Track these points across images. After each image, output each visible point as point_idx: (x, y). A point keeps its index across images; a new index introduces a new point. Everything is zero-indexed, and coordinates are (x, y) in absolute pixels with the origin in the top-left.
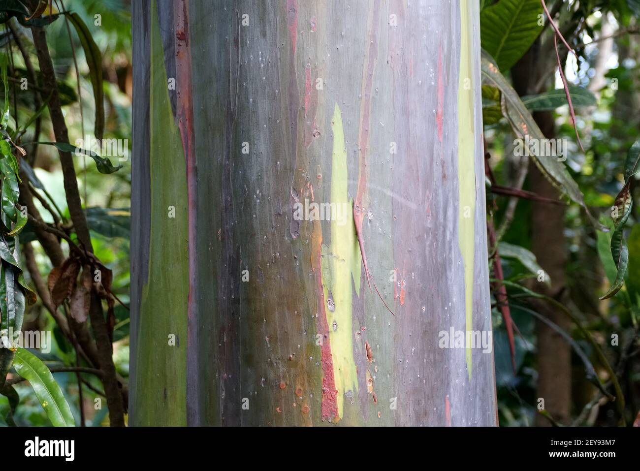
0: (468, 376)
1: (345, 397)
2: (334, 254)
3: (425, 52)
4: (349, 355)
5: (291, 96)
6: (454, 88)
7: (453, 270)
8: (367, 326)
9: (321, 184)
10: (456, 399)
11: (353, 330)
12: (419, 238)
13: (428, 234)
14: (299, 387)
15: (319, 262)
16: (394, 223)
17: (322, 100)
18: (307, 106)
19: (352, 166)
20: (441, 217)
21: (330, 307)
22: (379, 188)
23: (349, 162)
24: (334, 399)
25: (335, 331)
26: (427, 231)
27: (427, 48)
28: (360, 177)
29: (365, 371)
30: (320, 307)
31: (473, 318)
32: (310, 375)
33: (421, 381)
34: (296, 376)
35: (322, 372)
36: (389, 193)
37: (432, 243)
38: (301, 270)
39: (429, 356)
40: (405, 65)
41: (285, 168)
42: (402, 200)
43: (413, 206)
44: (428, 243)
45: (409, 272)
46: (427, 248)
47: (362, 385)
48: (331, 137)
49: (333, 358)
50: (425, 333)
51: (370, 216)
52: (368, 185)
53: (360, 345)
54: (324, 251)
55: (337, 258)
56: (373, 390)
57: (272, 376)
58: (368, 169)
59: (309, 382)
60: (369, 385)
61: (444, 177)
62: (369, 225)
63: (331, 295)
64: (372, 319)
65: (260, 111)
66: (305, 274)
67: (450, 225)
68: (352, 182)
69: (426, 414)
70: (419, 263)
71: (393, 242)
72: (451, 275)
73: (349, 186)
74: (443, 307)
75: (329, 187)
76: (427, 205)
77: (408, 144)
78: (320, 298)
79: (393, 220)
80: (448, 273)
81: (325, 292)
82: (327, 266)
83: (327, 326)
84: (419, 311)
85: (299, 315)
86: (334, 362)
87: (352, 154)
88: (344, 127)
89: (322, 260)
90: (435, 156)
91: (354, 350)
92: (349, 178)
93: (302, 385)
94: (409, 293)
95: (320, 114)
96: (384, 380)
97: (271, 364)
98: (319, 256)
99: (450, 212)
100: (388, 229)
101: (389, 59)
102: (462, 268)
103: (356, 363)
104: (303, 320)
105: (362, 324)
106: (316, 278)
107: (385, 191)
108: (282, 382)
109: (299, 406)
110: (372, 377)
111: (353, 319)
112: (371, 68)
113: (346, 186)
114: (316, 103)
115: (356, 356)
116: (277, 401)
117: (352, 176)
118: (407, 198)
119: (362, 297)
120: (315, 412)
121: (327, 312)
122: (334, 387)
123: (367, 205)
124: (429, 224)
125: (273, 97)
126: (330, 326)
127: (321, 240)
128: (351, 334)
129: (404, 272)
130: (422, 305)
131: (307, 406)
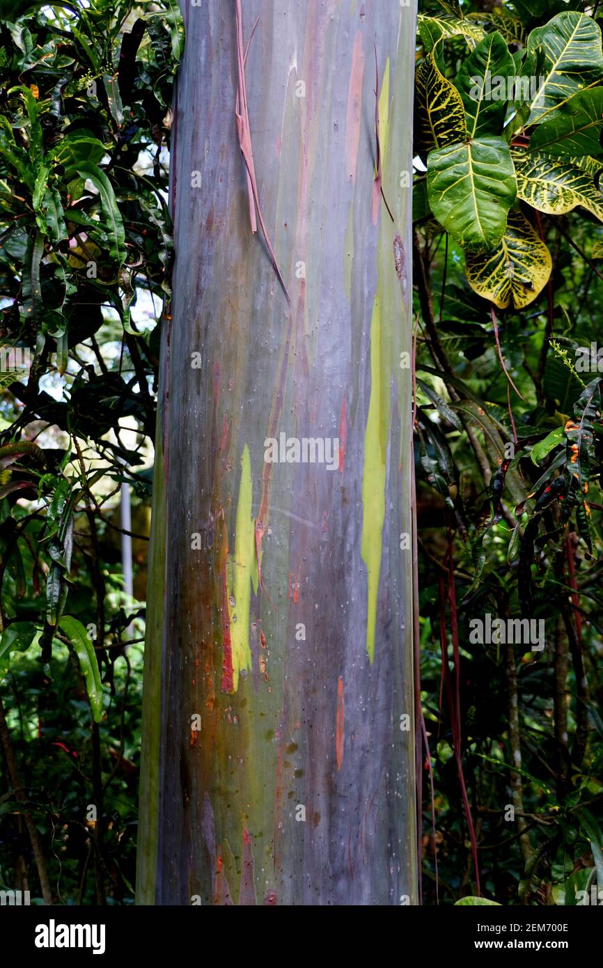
0: (369, 661)
1: (240, 675)
2: (237, 562)
3: (328, 402)
4: (245, 641)
5: (213, 439)
6: (360, 429)
7: (353, 575)
8: (263, 619)
9: (230, 507)
10: (352, 680)
11: (250, 622)
12: (315, 551)
13: (323, 547)
14: (207, 665)
15: (225, 568)
16: (291, 538)
17: (234, 441)
18: (223, 447)
19: (256, 493)
20: (340, 533)
21: (232, 603)
22: (279, 510)
23: (254, 490)
24: (231, 676)
25: (235, 622)
26: (323, 544)
27: (330, 399)
28: (262, 501)
29: (259, 654)
30: (224, 603)
31: (377, 614)
32: (215, 656)
33: (311, 664)
34: (205, 656)
35: (223, 654)
36: (288, 514)
37: (328, 554)
38: (212, 574)
39: (320, 644)
40: (307, 413)
41: (206, 495)
42: (299, 519)
43: (310, 524)
44: (323, 554)
45: (304, 576)
46: (322, 558)
47: (256, 665)
48: (240, 471)
49: (232, 643)
50: (317, 626)
51: (270, 532)
52: (269, 507)
53: (255, 635)
54: (229, 560)
55: (240, 565)
56: (266, 670)
57: (191, 655)
58: (269, 496)
59: (214, 662)
60: (262, 667)
61: (344, 500)
62: (268, 539)
63: (233, 594)
64: (267, 614)
65: (193, 451)
66: (215, 577)
67: (351, 540)
68: (255, 505)
69: (315, 691)
70: (313, 569)
71: (289, 552)
72: (351, 579)
73: (253, 508)
74: (339, 605)
75: (236, 509)
76: (323, 523)
77: (308, 475)
78: (224, 596)
79: (290, 536)
80: (347, 578)
81: (228, 591)
82: (231, 570)
83: (228, 618)
84: (312, 608)
85: (209, 609)
86: (232, 646)
87: (257, 482)
88: (251, 462)
89: (227, 567)
90: (335, 483)
91: (250, 637)
92: (253, 502)
93: (210, 663)
94: (303, 593)
95: (233, 452)
96: (275, 663)
97: (191, 646)
98: (225, 563)
99: (351, 529)
100: (285, 542)
101: (293, 409)
102: (365, 574)
103: (251, 648)
104: (212, 613)
105: (258, 617)
106: (223, 579)
107: (284, 512)
108: (197, 661)
109: (207, 680)
110: (265, 659)
111: (250, 613)
112: (276, 416)
113: (250, 508)
114: (230, 443)
115: (251, 643)
116: (194, 675)
117: (256, 500)
118: (304, 518)
119: (259, 596)
120: (217, 685)
121: (229, 607)
122: (231, 666)
123: (267, 523)
124: (325, 538)
125: (202, 440)
126: (231, 618)
127: (227, 550)
128: (247, 626)
129: (299, 576)
130: (315, 603)
131: (211, 680)
